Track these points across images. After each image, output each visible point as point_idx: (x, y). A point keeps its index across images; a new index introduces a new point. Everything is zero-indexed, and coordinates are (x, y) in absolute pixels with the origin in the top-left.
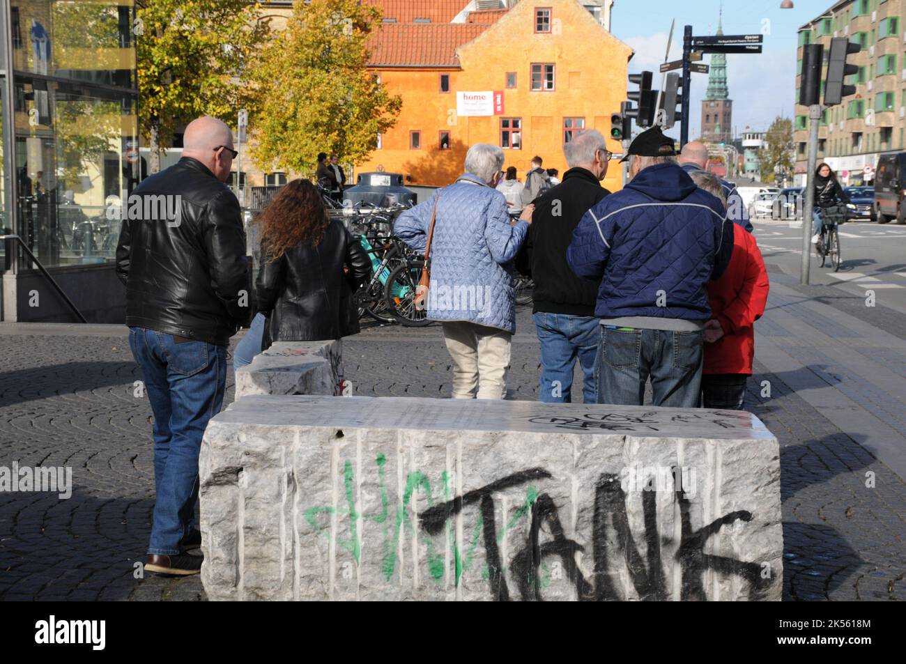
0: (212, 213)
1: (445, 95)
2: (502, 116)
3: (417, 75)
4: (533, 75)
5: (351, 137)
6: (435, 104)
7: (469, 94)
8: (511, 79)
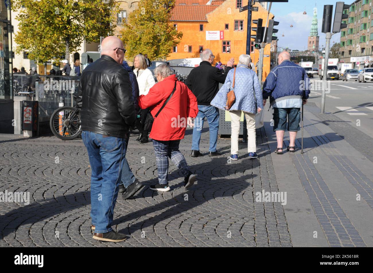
0: (117, 78)
1: (201, 32)
2: (223, 40)
3: (191, 24)
4: (235, 25)
5: (162, 48)
6: (198, 35)
7: (210, 32)
8: (227, 26)
